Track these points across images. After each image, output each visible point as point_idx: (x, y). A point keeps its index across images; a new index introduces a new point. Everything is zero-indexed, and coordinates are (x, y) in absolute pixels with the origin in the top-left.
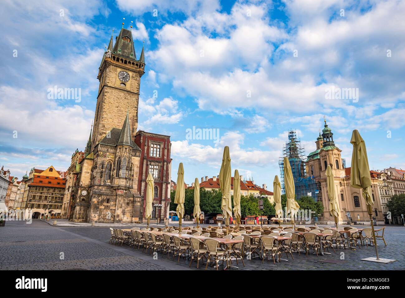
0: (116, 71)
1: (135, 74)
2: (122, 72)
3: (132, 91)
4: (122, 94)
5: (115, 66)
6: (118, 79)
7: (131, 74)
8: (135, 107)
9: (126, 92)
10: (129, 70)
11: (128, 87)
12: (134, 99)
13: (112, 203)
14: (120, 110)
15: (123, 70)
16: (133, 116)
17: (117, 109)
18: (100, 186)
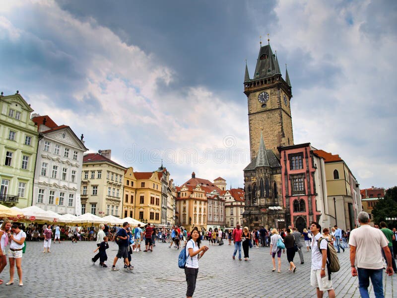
0: (255, 96)
1: (273, 90)
2: (261, 94)
3: (274, 108)
4: (265, 115)
5: (254, 92)
6: (258, 103)
7: (268, 91)
8: (279, 123)
9: (267, 112)
10: (266, 88)
11: (269, 106)
12: (277, 114)
13: (260, 221)
14: (266, 132)
15: (262, 91)
16: (279, 132)
17: (262, 131)
18: (250, 207)
